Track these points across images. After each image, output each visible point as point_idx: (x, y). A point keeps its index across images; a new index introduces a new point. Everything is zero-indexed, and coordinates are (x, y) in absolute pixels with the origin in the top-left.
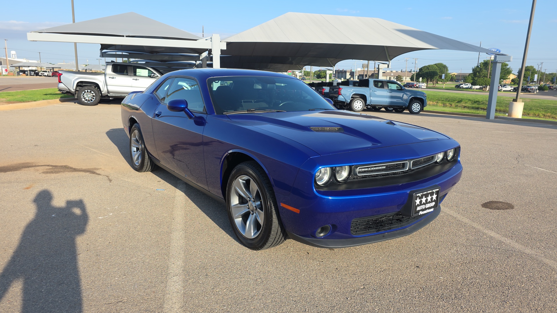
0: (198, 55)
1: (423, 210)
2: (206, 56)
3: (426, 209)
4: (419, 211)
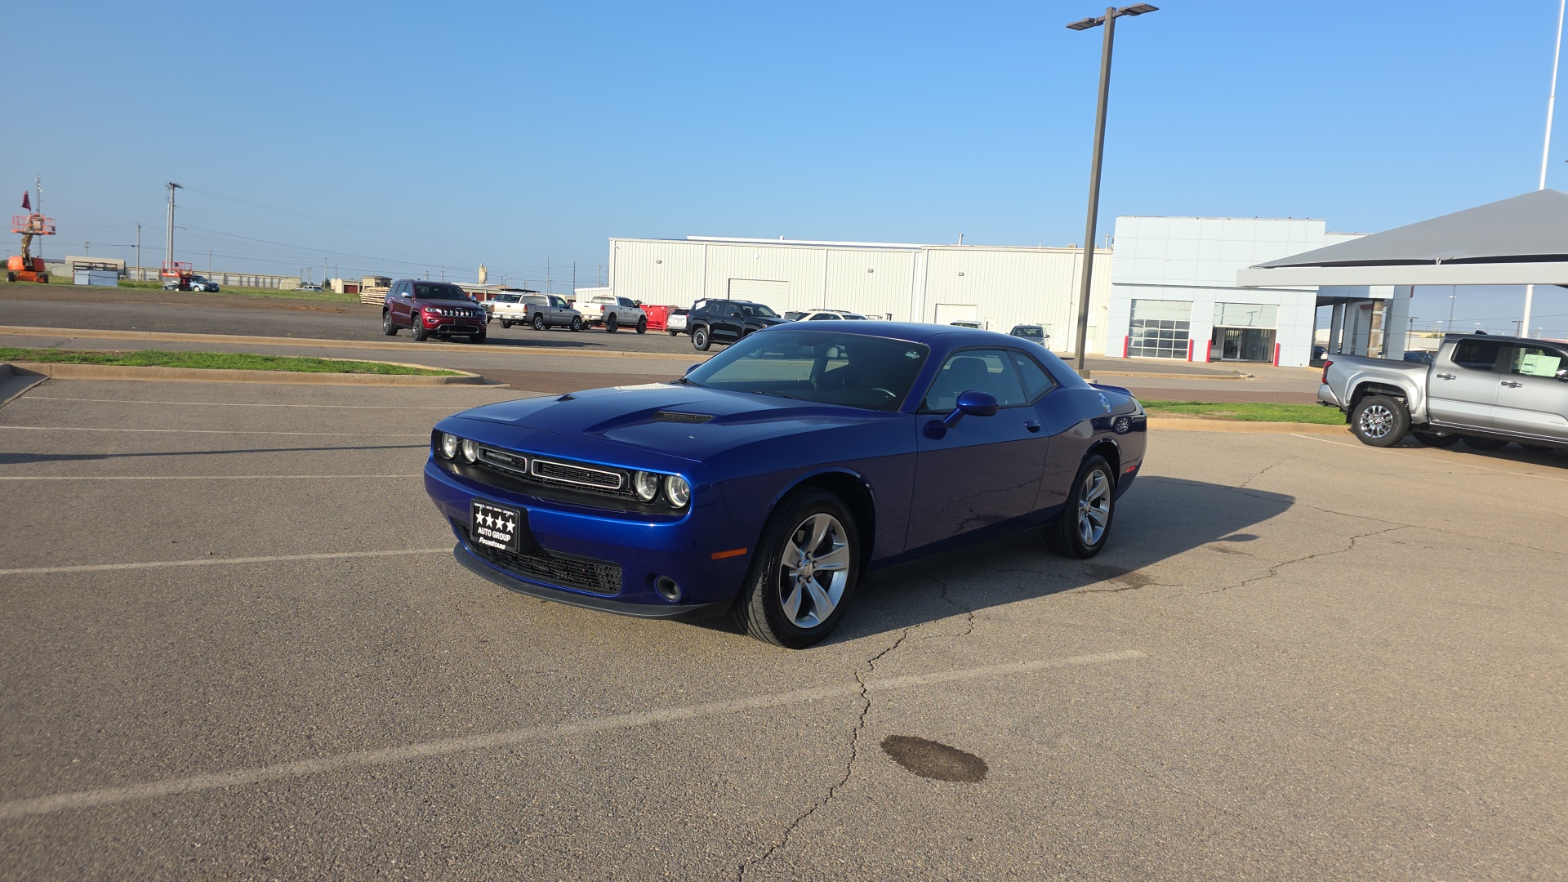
1: (486, 537)
3: (491, 539)
4: (481, 535)
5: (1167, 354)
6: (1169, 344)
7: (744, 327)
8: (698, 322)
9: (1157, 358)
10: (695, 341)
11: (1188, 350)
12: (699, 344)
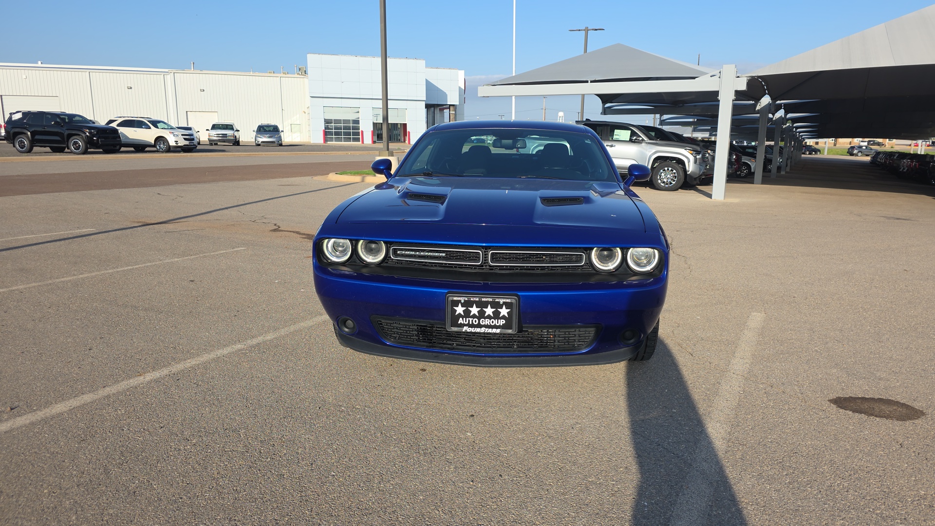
0: (754, 102)
1: (471, 326)
2: (769, 102)
3: (480, 326)
4: (463, 325)
5: (349, 140)
6: (349, 134)
7: (66, 132)
8: (17, 130)
9: (343, 143)
10: (17, 146)
11: (360, 137)
12: (22, 148)
